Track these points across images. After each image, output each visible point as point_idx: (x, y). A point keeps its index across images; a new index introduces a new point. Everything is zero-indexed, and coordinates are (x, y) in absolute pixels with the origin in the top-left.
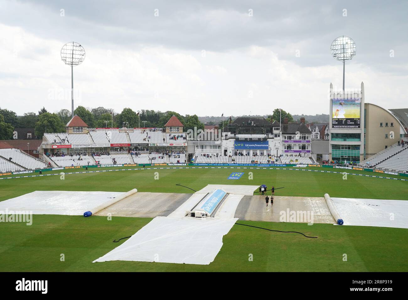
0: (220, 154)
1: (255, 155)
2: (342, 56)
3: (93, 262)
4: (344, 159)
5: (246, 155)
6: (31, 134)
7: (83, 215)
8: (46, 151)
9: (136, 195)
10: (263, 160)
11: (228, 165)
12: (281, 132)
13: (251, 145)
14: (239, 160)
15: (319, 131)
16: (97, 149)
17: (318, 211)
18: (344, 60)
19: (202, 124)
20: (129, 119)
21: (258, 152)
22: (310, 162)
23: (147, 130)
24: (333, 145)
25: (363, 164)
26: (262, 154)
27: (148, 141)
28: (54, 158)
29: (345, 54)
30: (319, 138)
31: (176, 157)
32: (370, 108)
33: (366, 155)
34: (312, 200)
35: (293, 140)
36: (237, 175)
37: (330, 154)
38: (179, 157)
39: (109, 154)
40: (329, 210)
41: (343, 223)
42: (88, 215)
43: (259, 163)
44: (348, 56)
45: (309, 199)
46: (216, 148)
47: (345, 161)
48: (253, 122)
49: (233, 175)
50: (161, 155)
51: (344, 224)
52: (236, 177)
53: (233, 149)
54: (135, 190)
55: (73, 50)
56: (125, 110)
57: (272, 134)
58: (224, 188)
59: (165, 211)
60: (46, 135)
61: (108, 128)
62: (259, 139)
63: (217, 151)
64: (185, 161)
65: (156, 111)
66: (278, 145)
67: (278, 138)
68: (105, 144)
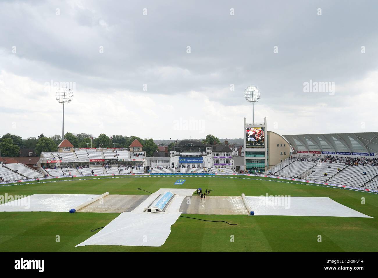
0: (169, 167)
1: (194, 167)
2: (252, 99)
3: (76, 246)
4: (254, 169)
5: (187, 167)
6: (32, 153)
7: (69, 211)
8: (43, 165)
9: (108, 196)
10: (199, 170)
11: (175, 174)
12: (212, 151)
13: (191, 160)
14: (183, 171)
15: (238, 150)
16: (80, 163)
17: (237, 205)
18: (253, 102)
19: (156, 145)
20: (104, 142)
21: (196, 165)
22: (232, 171)
23: (117, 150)
24: (247, 160)
25: (267, 172)
26: (198, 166)
27: (117, 157)
28: (48, 170)
29: (253, 98)
30: (237, 155)
31: (138, 169)
32: (271, 134)
33: (269, 166)
34: (233, 199)
35: (220, 156)
36: (181, 182)
37: (245, 166)
38: (140, 169)
39: (89, 167)
40: (245, 205)
41: (254, 214)
42: (72, 212)
43: (196, 173)
44: (255, 99)
45: (231, 197)
46: (166, 162)
47: (255, 171)
48: (192, 144)
49: (178, 182)
50: (127, 167)
51: (255, 215)
52: (181, 183)
53: (178, 163)
54: (107, 193)
55: (65, 93)
56: (101, 135)
57: (205, 152)
58: (172, 191)
59: (129, 208)
60: (43, 153)
61: (88, 148)
62: (197, 156)
63: (167, 164)
64: (144, 172)
65: (123, 136)
66: (209, 160)
67: (209, 155)
68: (86, 159)
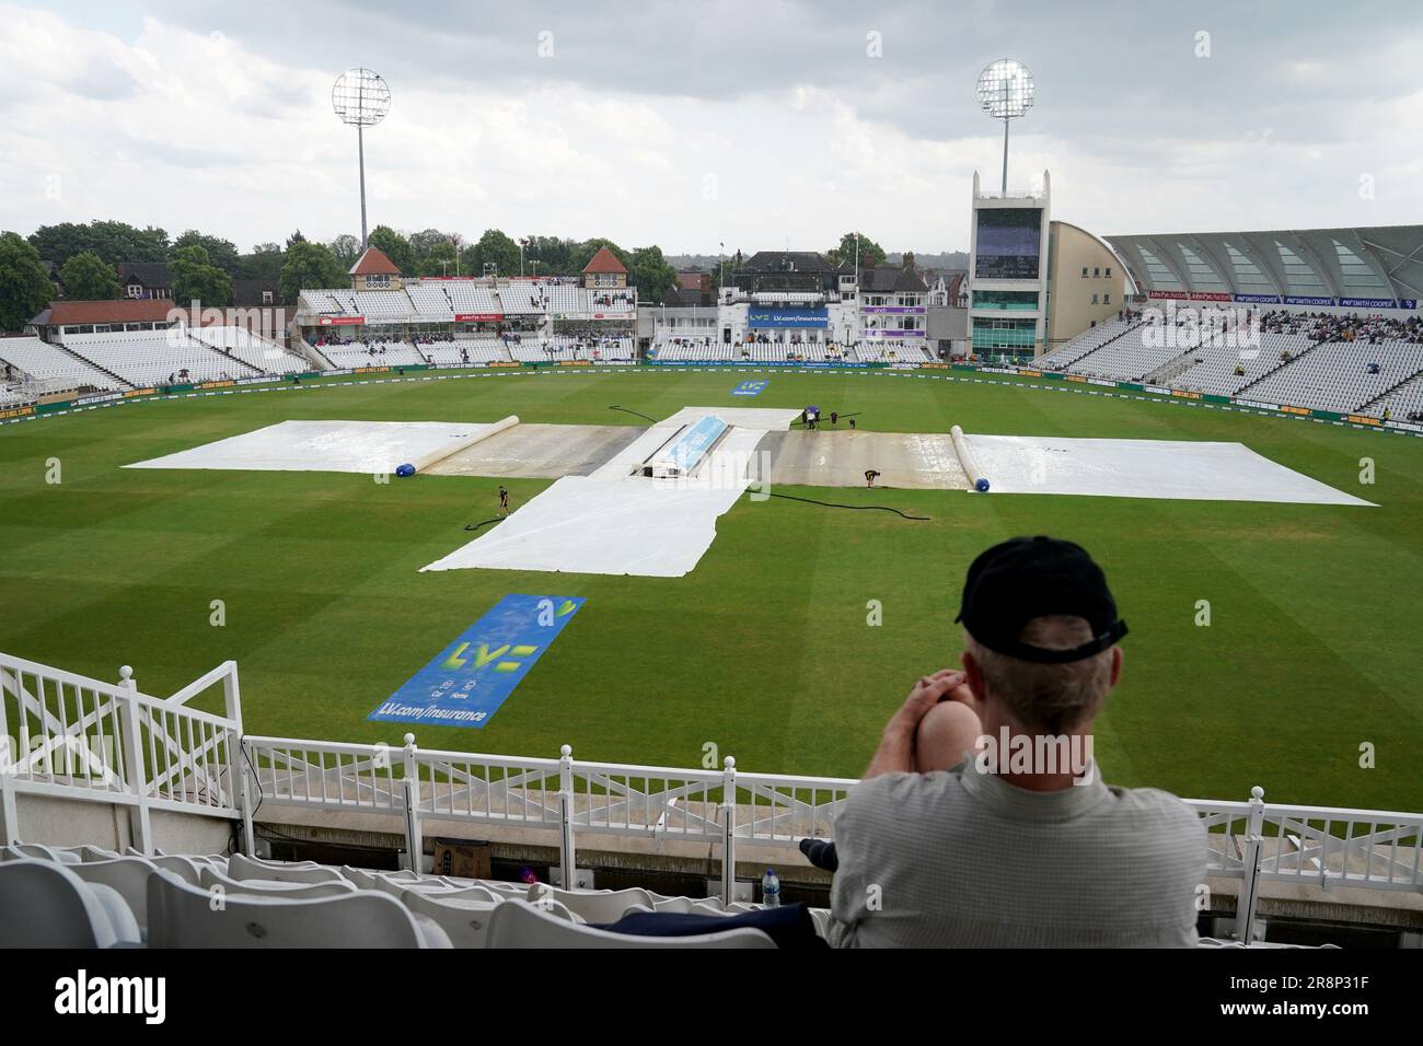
0: (714, 339)
1: (796, 341)
2: (1003, 108)
3: (421, 571)
4: (998, 352)
5: (776, 341)
6: (270, 294)
7: (395, 472)
8: (306, 330)
9: (516, 429)
10: (817, 353)
11: (732, 364)
12: (858, 289)
13: (787, 319)
14: (759, 352)
15: (946, 288)
16: (424, 327)
17: (935, 462)
18: (1007, 117)
19: (672, 268)
20: (498, 257)
21: (804, 335)
22: (923, 358)
23: (542, 282)
24: (975, 318)
25: (1040, 362)
26: (813, 339)
27: (544, 307)
28: (325, 349)
29: (1009, 103)
30: (945, 303)
31: (611, 346)
32: (1063, 232)
33: (1049, 343)
34: (922, 441)
35: (884, 306)
36: (753, 388)
37: (970, 339)
38: (618, 346)
39: (452, 339)
40: (960, 460)
41: (988, 487)
42: (405, 473)
43: (805, 359)
44: (1015, 108)
45: (916, 437)
46: (705, 325)
47: (1003, 356)
48: (792, 264)
49: (744, 387)
50: (575, 341)
51: (991, 491)
52: (752, 390)
53: (745, 327)
54: (514, 419)
55: (361, 88)
56: (487, 233)
57: (837, 292)
58: (722, 415)
59: (584, 465)
60: (305, 294)
61: (449, 277)
62: (807, 304)
63: (707, 331)
64: (632, 355)
65: (563, 238)
66: (850, 318)
67: (850, 302)
68: (443, 315)
